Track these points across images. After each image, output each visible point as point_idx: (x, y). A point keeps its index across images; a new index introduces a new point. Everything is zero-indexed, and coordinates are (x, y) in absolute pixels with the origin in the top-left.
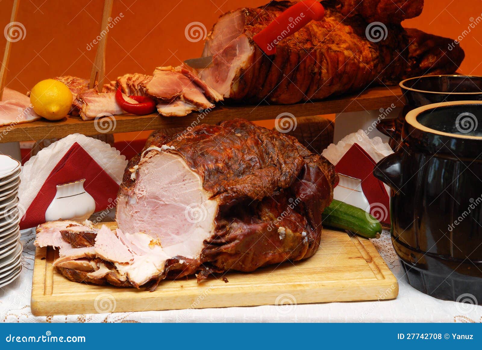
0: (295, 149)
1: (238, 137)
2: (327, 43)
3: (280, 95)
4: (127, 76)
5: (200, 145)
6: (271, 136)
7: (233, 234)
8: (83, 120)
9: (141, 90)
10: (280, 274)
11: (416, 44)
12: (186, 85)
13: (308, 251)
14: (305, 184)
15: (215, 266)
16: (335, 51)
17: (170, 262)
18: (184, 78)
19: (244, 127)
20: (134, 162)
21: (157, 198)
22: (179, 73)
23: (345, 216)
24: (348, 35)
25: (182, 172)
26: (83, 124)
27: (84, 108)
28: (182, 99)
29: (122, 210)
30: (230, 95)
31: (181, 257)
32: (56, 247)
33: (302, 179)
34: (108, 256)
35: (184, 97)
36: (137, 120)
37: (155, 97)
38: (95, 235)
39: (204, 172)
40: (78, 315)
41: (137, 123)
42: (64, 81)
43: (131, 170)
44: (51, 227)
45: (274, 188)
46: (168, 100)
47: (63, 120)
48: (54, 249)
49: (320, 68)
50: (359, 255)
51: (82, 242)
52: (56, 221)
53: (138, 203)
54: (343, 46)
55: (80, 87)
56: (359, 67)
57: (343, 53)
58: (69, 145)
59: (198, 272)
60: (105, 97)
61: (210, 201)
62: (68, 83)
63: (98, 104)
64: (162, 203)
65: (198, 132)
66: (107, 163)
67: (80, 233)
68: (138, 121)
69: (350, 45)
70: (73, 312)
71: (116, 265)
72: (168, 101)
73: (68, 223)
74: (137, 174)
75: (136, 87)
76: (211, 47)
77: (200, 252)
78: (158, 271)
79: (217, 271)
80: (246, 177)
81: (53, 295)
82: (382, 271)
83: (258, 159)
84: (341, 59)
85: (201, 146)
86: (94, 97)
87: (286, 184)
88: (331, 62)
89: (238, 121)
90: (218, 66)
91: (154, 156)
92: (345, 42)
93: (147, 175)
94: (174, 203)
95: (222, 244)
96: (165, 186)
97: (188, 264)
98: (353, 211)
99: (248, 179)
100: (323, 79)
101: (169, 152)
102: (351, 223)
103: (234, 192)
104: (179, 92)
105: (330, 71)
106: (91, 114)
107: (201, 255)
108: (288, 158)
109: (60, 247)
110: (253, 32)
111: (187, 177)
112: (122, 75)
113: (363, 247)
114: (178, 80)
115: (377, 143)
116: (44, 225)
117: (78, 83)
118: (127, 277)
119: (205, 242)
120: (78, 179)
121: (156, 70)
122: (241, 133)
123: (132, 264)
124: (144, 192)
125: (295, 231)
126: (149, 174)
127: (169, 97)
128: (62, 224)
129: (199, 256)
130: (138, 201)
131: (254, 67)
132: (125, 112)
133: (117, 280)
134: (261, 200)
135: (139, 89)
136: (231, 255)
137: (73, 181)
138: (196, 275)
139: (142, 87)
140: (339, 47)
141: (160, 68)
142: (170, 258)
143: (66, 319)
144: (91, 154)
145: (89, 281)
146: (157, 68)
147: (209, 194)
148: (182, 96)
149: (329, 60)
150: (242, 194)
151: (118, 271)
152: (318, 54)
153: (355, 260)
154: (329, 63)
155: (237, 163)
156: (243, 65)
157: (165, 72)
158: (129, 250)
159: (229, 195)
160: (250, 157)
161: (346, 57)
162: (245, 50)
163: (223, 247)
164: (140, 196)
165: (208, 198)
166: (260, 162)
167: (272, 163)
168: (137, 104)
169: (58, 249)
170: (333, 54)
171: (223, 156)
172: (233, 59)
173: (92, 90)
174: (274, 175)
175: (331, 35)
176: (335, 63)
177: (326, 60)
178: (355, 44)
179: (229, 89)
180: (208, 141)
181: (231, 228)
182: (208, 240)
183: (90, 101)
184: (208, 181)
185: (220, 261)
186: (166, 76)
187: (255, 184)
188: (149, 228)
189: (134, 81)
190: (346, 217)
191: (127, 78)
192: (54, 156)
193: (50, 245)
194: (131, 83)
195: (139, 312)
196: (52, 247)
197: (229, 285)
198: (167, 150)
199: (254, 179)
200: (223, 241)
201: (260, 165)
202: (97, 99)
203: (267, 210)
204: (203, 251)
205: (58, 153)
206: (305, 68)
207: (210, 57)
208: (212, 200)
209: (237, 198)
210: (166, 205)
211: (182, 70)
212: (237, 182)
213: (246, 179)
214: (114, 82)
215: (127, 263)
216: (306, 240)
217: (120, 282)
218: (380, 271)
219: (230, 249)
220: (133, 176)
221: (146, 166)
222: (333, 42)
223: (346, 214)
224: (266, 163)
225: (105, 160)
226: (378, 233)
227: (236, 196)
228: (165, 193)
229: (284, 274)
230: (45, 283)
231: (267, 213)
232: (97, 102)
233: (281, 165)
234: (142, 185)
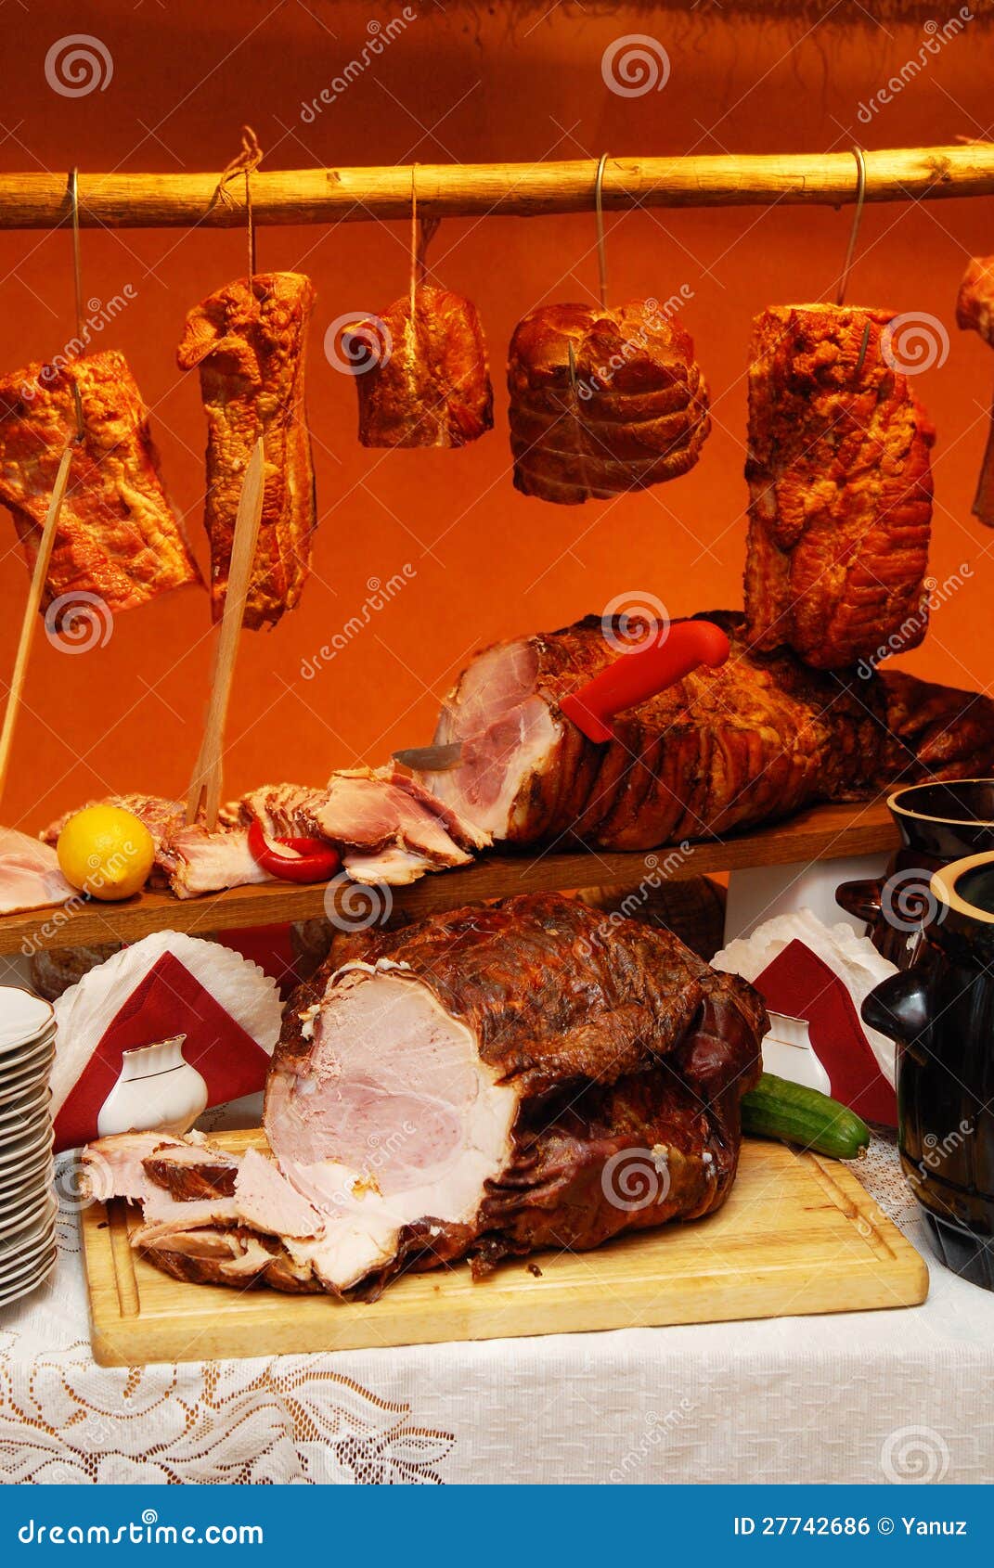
0: (681, 963)
1: (553, 938)
2: (723, 713)
3: (620, 830)
4: (266, 790)
5: (467, 959)
6: (624, 933)
7: (552, 1163)
8: (177, 898)
9: (302, 824)
10: (657, 1253)
11: (901, 705)
12: (407, 812)
13: (717, 1193)
14: (705, 1042)
15: (512, 1239)
16: (741, 731)
17: (407, 1232)
18: (402, 796)
19: (561, 912)
20: (305, 996)
21: (367, 1081)
22: (387, 785)
23: (784, 1108)
24: (764, 692)
25: (429, 1022)
26: (179, 908)
27: (182, 870)
28: (401, 844)
29: (281, 1108)
30: (507, 834)
31: (433, 1221)
32: (133, 1200)
33: (697, 1029)
34: (269, 1223)
35: (406, 840)
36: (300, 895)
37: (341, 842)
38: (233, 1173)
39: (480, 1022)
40: (204, 1364)
41: (300, 903)
42: (126, 807)
43: (301, 1016)
44: (116, 1150)
45: (640, 1054)
46: (369, 847)
47: (132, 899)
48: (131, 1203)
49: (709, 768)
50: (825, 1201)
51: (200, 1187)
52: (123, 1133)
53: (320, 1092)
54: (757, 717)
55: (166, 820)
56: (791, 764)
57: (758, 735)
58: (150, 960)
59: (472, 1252)
60: (226, 843)
61: (497, 1088)
62: (138, 811)
63: (212, 860)
64: (381, 1092)
65: (455, 927)
66: (234, 997)
67: (196, 1166)
68: (303, 898)
69: (770, 716)
70: (189, 1357)
71: (287, 1242)
72: (370, 850)
73: (155, 1139)
74: (318, 1023)
75: (290, 818)
76: (456, 723)
77: (477, 1208)
78: (383, 1255)
79: (515, 1251)
80: (577, 1032)
81: (141, 1317)
82: (887, 1239)
83: (602, 988)
84: (753, 747)
85: (470, 962)
86: (202, 844)
87: (667, 1045)
88: (733, 755)
89: (546, 900)
90: (475, 768)
91: (359, 983)
92: (759, 708)
93: (341, 1029)
94: (410, 1093)
95: (527, 1188)
96: (387, 1054)
97: (449, 1236)
98: (802, 1097)
99: (583, 1036)
100: (715, 793)
101: (396, 974)
102: (798, 1123)
103: (555, 1068)
104: (393, 828)
105: (731, 776)
106: (201, 885)
107: (478, 1213)
108: (666, 985)
109: (145, 1200)
110: (558, 689)
111: (442, 1033)
112: (254, 789)
113: (831, 1181)
114: (388, 799)
115: (842, 938)
116: (98, 1146)
117: (160, 811)
118: (312, 1272)
119: (489, 1184)
120: (170, 1034)
121: (334, 778)
122: (557, 927)
123: (321, 1240)
124: (337, 1067)
125: (686, 1152)
126: (346, 1026)
127: (373, 841)
128: (139, 1142)
129: (474, 1215)
130: (320, 1087)
131: (562, 769)
132: (271, 877)
133: (289, 1277)
134: (612, 1084)
135: (297, 823)
136: (547, 1213)
137: (159, 1040)
138: (469, 1261)
139: (304, 817)
140: (748, 721)
141: (343, 772)
142: (408, 1223)
143: (175, 1372)
144: (199, 976)
145: (223, 1280)
146: (337, 772)
147: (495, 1073)
148: (399, 838)
149: (727, 752)
150: (573, 1072)
151: (290, 1256)
152: (702, 736)
153: (820, 1214)
154: (729, 757)
155: (556, 1001)
156: (538, 767)
157: (353, 781)
158: (312, 1206)
159: (544, 1074)
160: (583, 984)
161: (763, 743)
162: (542, 731)
163: (531, 1196)
164: (326, 1075)
165: (494, 1081)
166: (605, 994)
167: (633, 996)
168: (296, 859)
169: (138, 1203)
170: (736, 736)
171: (522, 983)
172: (512, 751)
173: (192, 827)
174: (639, 1026)
175: (728, 695)
176: (742, 756)
177: (722, 751)
178: (782, 713)
179: (506, 820)
180: (485, 949)
181: (547, 1150)
182: (497, 1180)
183: (194, 855)
184: (489, 1041)
185: (521, 1228)
186: (359, 792)
187: (600, 1048)
188: (350, 1152)
189: (283, 804)
190: (785, 1111)
191: (266, 795)
192: (119, 985)
193: (120, 1194)
194: (276, 807)
195: (342, 1353)
196: (124, 1198)
197: (543, 1282)
198: (390, 969)
199: (596, 1036)
200: (531, 1181)
201: (607, 1001)
202: (206, 848)
203: (624, 1105)
204: (484, 1204)
205: (127, 978)
206: (675, 770)
207: (455, 745)
208: (503, 1086)
209: (560, 1081)
210: (391, 1096)
211: (394, 777)
212: (560, 1044)
213: (578, 1036)
214: (234, 805)
215: (311, 1238)
216: (712, 1171)
217: (296, 1283)
218: (881, 1239)
219: (547, 1199)
220: (307, 1030)
221: (338, 1006)
222: (735, 710)
223: (784, 1103)
224: (619, 997)
225: (230, 991)
226: (862, 1147)
227: (559, 1076)
228: (389, 1071)
229: (665, 1253)
230: (117, 1288)
231: (625, 1113)
232: (211, 856)
233: (653, 1001)
234: (330, 1049)
